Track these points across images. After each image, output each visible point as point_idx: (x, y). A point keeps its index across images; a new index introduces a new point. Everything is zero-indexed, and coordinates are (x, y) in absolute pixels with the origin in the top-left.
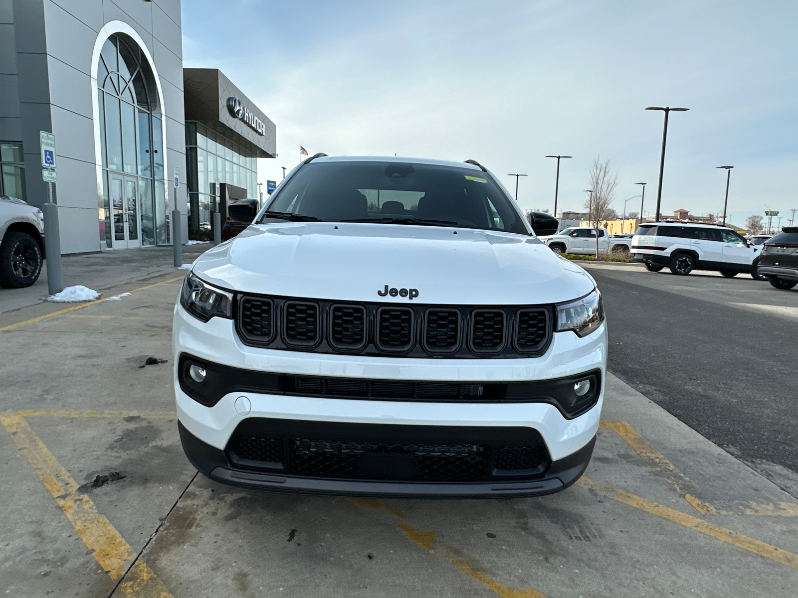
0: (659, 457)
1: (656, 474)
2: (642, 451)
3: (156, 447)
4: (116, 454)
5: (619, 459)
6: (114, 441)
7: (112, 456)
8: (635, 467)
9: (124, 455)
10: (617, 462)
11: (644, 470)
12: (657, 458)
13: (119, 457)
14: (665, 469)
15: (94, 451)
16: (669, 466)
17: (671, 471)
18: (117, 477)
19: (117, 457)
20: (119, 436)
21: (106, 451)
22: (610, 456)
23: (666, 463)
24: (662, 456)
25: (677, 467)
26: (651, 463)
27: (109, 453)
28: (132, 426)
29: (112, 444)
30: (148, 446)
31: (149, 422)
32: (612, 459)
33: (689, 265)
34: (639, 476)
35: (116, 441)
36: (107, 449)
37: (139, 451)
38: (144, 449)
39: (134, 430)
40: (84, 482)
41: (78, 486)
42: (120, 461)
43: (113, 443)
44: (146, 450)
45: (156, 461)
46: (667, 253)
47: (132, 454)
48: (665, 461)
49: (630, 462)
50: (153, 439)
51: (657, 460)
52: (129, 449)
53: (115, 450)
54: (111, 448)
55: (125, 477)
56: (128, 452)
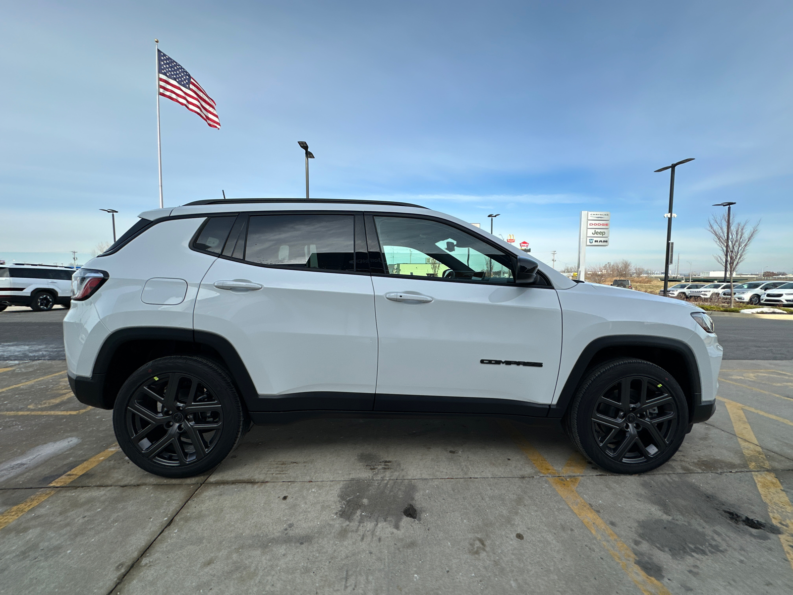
3: (667, 512)
4: (716, 537)
6: (707, 555)
7: (723, 540)
9: (708, 530)
13: (715, 532)
15: (741, 562)
18: (734, 517)
19: (718, 534)
20: (693, 556)
21: (726, 550)
27: (724, 546)
28: (663, 558)
29: (712, 553)
30: (673, 519)
31: (637, 543)
33: (50, 302)
35: (703, 553)
36: (721, 551)
37: (688, 522)
38: (681, 520)
39: (667, 549)
40: (772, 536)
41: (780, 536)
42: (718, 528)
43: (710, 554)
44: (679, 517)
45: (682, 502)
46: (27, 292)
47: (698, 524)
50: (659, 521)
52: (697, 532)
53: (714, 543)
54: (716, 549)
55: (725, 512)
56: (700, 530)
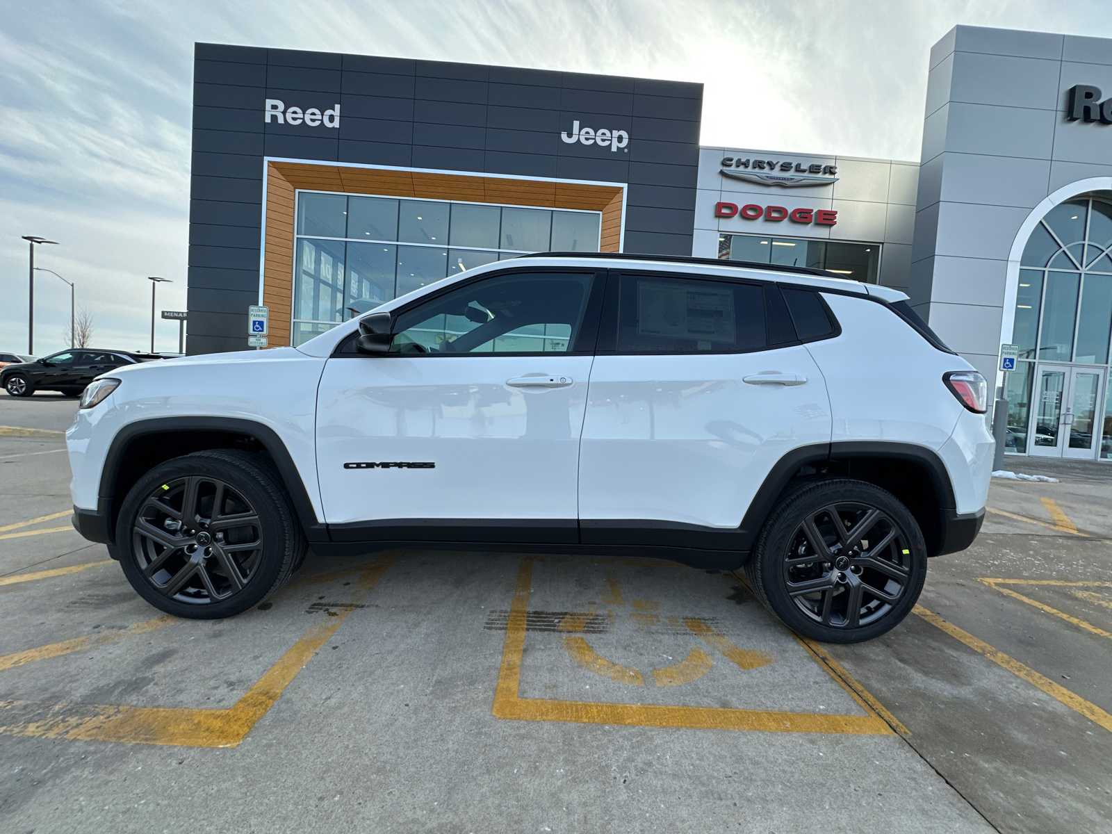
0: (75, 731)
1: (56, 698)
2: (120, 716)
5: (140, 675)
8: (101, 683)
10: (137, 669)
11: (80, 691)
12: (78, 726)
14: (41, 717)
16: (38, 727)
17: (29, 722)
22: (159, 669)
23: (50, 729)
24: (70, 736)
25: (22, 740)
26: (80, 709)
32: (150, 667)
34: (78, 677)
48: (56, 730)
49: (117, 684)
51: (73, 720)
